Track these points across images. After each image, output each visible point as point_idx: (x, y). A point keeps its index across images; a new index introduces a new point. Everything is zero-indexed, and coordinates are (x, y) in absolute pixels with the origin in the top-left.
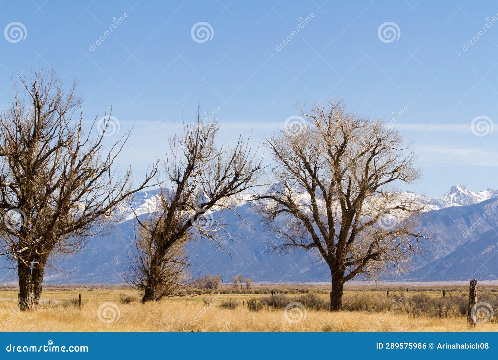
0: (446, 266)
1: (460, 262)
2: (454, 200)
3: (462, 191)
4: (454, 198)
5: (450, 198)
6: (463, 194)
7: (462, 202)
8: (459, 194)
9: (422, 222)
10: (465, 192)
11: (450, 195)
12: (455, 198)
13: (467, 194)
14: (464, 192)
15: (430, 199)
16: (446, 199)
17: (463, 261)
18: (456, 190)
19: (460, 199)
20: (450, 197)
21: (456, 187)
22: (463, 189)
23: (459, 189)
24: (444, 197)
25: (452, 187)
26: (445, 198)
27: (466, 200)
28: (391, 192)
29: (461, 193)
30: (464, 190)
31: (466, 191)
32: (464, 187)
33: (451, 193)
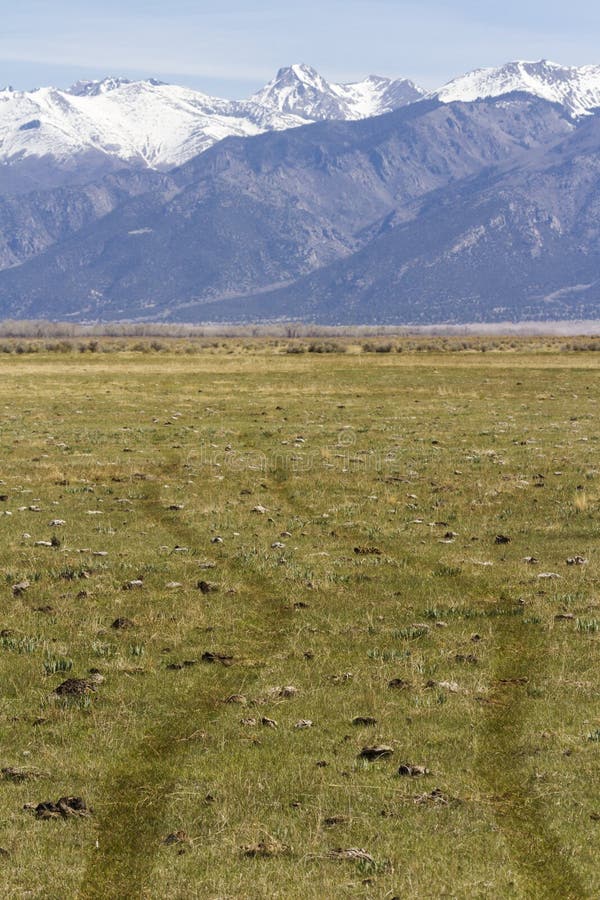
0: (360, 282)
1: (399, 271)
2: (287, 104)
3: (307, 80)
4: (287, 99)
5: (276, 100)
6: (314, 90)
7: (309, 109)
8: (301, 90)
9: (246, 162)
10: (316, 84)
11: (276, 91)
12: (291, 102)
13: (320, 88)
14: (313, 85)
15: (226, 101)
16: (267, 101)
17: (404, 268)
18: (293, 77)
19: (304, 101)
20: (277, 98)
21: (291, 69)
22: (310, 75)
23: (301, 75)
24: (261, 97)
25: (280, 71)
26: (263, 100)
27: (320, 105)
28: (108, 81)
29: (306, 87)
30: (312, 78)
31: (318, 80)
32: (312, 70)
33: (278, 86)
